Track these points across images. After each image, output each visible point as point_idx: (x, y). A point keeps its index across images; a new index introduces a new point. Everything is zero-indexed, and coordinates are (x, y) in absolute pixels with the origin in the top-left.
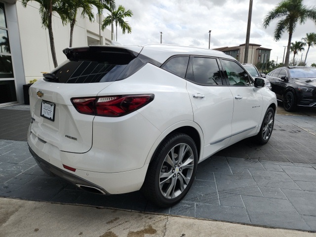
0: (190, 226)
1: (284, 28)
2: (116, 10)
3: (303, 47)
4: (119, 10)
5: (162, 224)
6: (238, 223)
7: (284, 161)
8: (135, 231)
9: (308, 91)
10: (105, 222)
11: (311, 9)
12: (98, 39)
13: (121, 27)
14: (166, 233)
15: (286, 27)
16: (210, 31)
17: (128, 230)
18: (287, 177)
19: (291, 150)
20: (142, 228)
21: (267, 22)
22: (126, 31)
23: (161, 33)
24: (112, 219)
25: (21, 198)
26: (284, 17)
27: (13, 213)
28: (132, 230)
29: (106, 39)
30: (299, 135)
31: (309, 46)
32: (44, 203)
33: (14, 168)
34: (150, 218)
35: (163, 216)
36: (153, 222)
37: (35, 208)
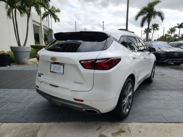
0: (141, 127)
1: (145, 21)
2: (50, 8)
3: (151, 31)
4: (52, 8)
5: (126, 127)
6: (162, 123)
7: (166, 90)
8: (115, 132)
9: (163, 54)
10: (95, 130)
11: (158, 11)
12: (39, 25)
13: (53, 18)
14: (131, 132)
15: (146, 20)
16: (103, 22)
17: (110, 132)
18: (172, 98)
19: (166, 85)
20: (117, 131)
21: (137, 18)
22: (57, 21)
23: (76, 22)
24: (98, 127)
25: (37, 122)
26: (146, 15)
27: (37, 131)
28: (113, 132)
29: (44, 26)
30: (164, 76)
31: (154, 30)
32: (53, 123)
33: (20, 105)
34: (118, 125)
35: (124, 123)
36: (121, 127)
37: (50, 127)
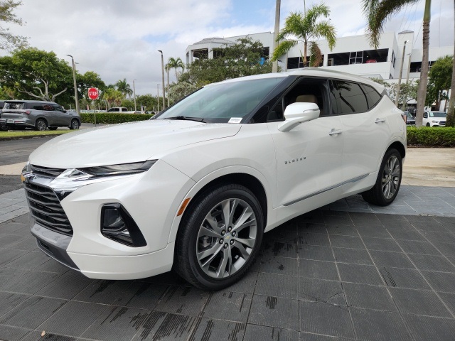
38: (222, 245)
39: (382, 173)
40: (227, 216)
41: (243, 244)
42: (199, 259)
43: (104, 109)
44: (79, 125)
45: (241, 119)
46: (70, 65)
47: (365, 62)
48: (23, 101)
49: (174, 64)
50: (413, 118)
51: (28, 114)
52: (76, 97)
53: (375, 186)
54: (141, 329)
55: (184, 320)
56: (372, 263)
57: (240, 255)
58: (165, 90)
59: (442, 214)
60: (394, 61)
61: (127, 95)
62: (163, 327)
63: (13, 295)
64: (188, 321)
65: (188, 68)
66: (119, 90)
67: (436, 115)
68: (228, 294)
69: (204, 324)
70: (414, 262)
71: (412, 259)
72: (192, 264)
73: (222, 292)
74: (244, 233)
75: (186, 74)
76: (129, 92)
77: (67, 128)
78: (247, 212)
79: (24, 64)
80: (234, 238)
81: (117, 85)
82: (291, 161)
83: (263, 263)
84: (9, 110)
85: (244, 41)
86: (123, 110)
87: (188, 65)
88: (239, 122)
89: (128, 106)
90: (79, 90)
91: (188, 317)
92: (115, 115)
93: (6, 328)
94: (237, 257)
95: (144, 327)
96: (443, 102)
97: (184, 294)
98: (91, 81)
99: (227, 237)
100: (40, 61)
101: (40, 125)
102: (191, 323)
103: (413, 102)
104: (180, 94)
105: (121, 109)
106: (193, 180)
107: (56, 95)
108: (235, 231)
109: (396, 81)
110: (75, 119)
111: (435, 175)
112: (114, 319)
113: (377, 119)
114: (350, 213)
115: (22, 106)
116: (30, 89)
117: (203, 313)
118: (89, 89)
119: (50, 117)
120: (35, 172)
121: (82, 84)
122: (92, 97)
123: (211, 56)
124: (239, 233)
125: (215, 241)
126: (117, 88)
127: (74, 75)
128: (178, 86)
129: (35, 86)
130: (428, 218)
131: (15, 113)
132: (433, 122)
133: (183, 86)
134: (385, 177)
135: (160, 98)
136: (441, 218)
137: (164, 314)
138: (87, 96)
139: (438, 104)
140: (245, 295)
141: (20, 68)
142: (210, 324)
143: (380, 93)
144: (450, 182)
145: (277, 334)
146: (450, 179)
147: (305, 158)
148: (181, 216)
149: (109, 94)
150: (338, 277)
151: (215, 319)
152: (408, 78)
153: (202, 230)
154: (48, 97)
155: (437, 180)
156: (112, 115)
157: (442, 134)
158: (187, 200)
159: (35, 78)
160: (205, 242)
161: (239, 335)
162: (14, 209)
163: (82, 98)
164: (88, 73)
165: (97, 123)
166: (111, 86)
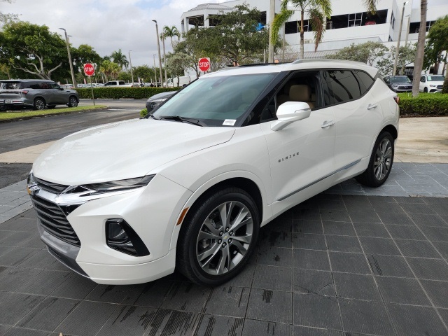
38: (221, 245)
39: (374, 156)
40: (224, 218)
41: (241, 242)
42: (199, 261)
43: (101, 82)
44: (78, 102)
45: (235, 121)
46: (63, 38)
47: (363, 24)
48: (19, 80)
49: (170, 33)
50: (411, 83)
51: (25, 94)
52: (72, 72)
53: (367, 170)
54: (149, 328)
55: (188, 317)
56: (361, 251)
57: (238, 251)
58: (161, 61)
59: (430, 194)
60: (393, 22)
61: (124, 66)
62: (169, 326)
63: (29, 296)
64: (192, 318)
65: (184, 37)
66: (115, 61)
67: (433, 79)
68: (228, 289)
69: (206, 319)
70: (400, 247)
71: (398, 244)
72: (193, 265)
73: (222, 287)
74: (241, 231)
75: (182, 43)
76: (125, 63)
77: (65, 106)
78: (243, 212)
79: (16, 39)
80: (232, 237)
81: (113, 56)
82: (284, 159)
83: (260, 254)
84: (6, 90)
85: (241, 8)
86: (120, 83)
87: (184, 34)
88: (233, 124)
89: (125, 79)
90: (75, 64)
91: (191, 314)
92: (112, 89)
93: (26, 331)
94: (235, 253)
95: (152, 325)
96: (442, 65)
97: (187, 291)
98: (86, 55)
99: (225, 237)
100: (33, 35)
101: (39, 104)
102: (194, 320)
103: (412, 65)
104: (177, 66)
105: (118, 82)
106: (191, 190)
107: (52, 70)
108: (232, 231)
109: (395, 44)
110: (73, 96)
111: (427, 149)
112: (124, 318)
113: (370, 105)
114: (343, 196)
115: (19, 86)
116: (25, 66)
117: (205, 310)
118: (85, 65)
119: (47, 96)
120: (40, 184)
121: (77, 58)
122: (88, 73)
123: (207, 24)
124: (236, 232)
125: (214, 242)
126: (112, 60)
127: (68, 49)
128: (175, 57)
129: (30, 61)
130: (416, 199)
131: (12, 93)
132: (431, 86)
133: (180, 57)
134: (377, 160)
135: (157, 69)
136: (430, 199)
137: (169, 311)
138: (83, 70)
139: (437, 66)
140: (243, 290)
141: (13, 44)
142: (212, 321)
143: (373, 77)
144: (441, 157)
145: (271, 327)
146: (442, 153)
147: (298, 154)
148: (180, 225)
149: (105, 67)
150: (329, 268)
151: (216, 316)
152: (407, 40)
153: (202, 234)
154: (43, 73)
155: (430, 156)
156: (110, 89)
157: (438, 102)
158: (185, 210)
159: (29, 53)
160: (205, 243)
161: (238, 331)
162: (21, 202)
163: (78, 72)
164: (83, 46)
165: (95, 98)
166: (106, 58)
